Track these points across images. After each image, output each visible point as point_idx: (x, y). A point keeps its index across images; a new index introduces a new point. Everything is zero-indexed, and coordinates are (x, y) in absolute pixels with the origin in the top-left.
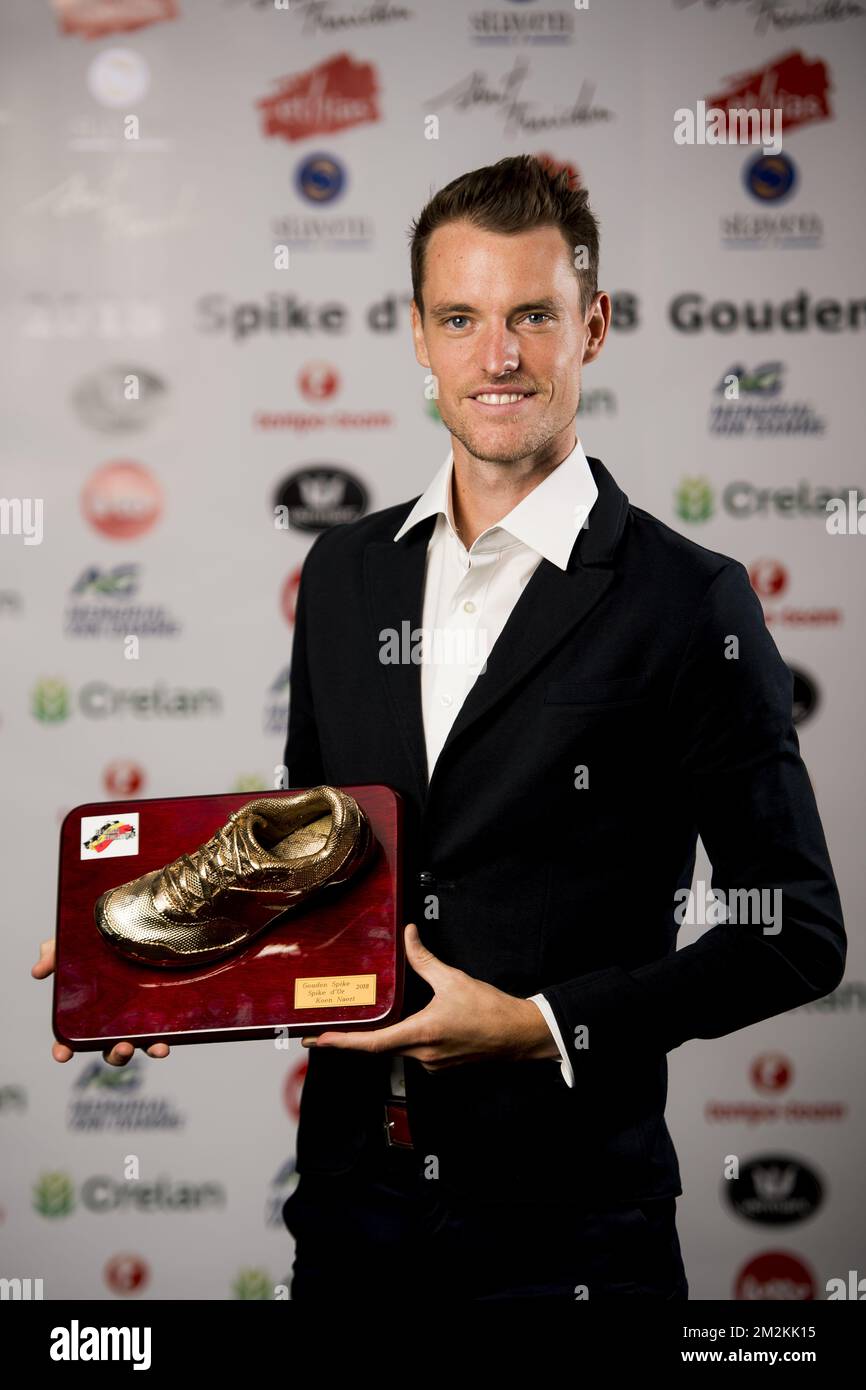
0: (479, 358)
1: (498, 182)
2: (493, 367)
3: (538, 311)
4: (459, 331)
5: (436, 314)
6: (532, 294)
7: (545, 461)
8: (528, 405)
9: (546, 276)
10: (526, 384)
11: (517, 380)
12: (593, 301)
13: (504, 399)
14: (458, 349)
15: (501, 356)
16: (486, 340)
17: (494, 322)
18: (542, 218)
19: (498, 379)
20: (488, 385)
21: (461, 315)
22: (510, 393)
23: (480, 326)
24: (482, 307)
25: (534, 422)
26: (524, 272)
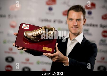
0: (73, 24)
1: (76, 7)
2: (74, 25)
3: (79, 20)
4: (71, 21)
5: (69, 19)
6: (79, 18)
7: (78, 34)
8: (77, 29)
9: (80, 16)
10: (77, 27)
11: (77, 26)
12: (84, 19)
13: (75, 28)
14: (71, 23)
15: (75, 24)
16: (74, 22)
17: (75, 20)
18: (80, 11)
19: (75, 26)
20: (74, 26)
21: (72, 19)
22: (76, 27)
23: (73, 21)
24: (74, 19)
25: (78, 30)
26: (78, 16)
